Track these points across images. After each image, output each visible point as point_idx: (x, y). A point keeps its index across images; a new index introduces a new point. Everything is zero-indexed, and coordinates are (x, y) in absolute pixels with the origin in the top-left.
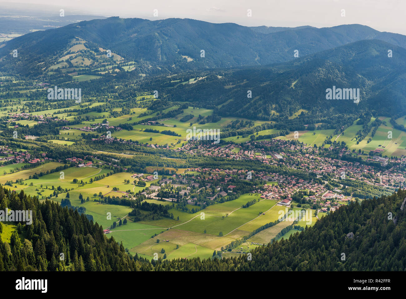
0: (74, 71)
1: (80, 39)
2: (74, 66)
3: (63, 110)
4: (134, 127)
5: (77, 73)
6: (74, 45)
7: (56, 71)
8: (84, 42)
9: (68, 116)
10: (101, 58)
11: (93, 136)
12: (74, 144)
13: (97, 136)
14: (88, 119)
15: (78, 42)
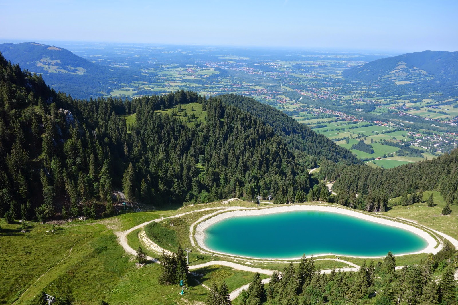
0: (396, 79)
1: (403, 62)
2: (397, 76)
3: (382, 98)
4: (421, 109)
5: (397, 80)
6: (399, 65)
7: (386, 79)
8: (405, 64)
9: (384, 101)
10: (414, 73)
11: (394, 111)
12: (381, 115)
13: (397, 112)
14: (395, 103)
15: (402, 64)
